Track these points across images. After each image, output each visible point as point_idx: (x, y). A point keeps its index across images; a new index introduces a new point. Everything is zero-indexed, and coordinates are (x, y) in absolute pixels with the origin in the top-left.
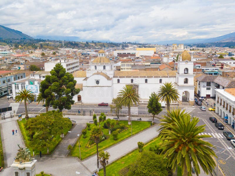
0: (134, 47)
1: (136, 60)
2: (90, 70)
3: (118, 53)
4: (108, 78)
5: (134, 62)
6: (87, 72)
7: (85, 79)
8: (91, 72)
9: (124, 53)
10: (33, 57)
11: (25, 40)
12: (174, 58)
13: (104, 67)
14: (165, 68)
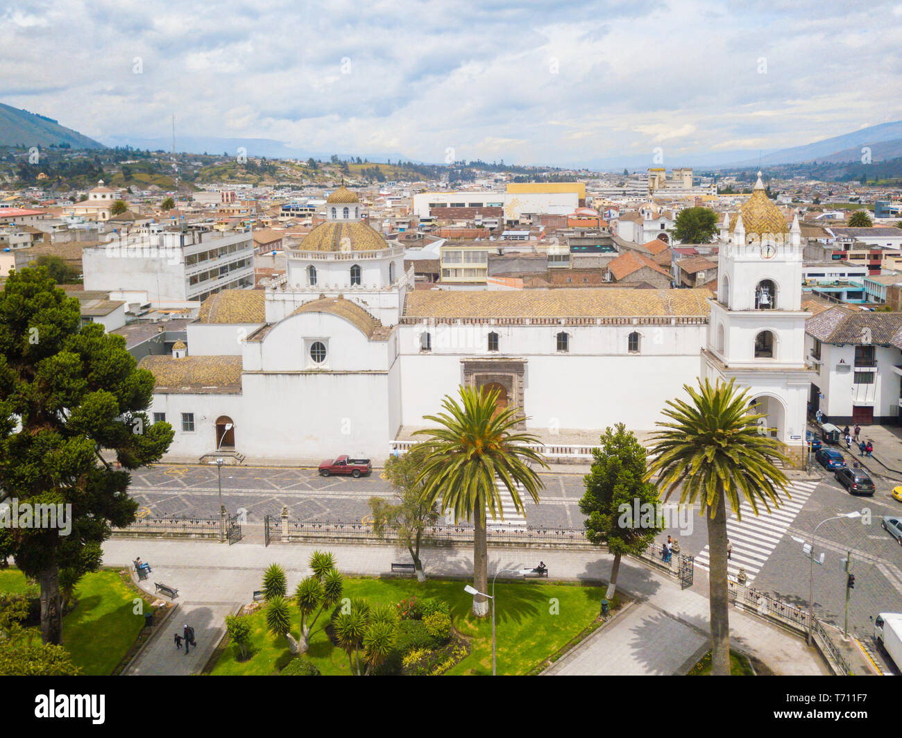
0: (496, 181)
1: (505, 233)
2: (283, 285)
3: (432, 205)
4: (374, 330)
5: (499, 244)
6: (269, 297)
7: (259, 331)
8: (290, 297)
9: (458, 205)
10: (69, 221)
11: (66, 152)
12: (663, 226)
13: (356, 274)
14: (637, 271)
